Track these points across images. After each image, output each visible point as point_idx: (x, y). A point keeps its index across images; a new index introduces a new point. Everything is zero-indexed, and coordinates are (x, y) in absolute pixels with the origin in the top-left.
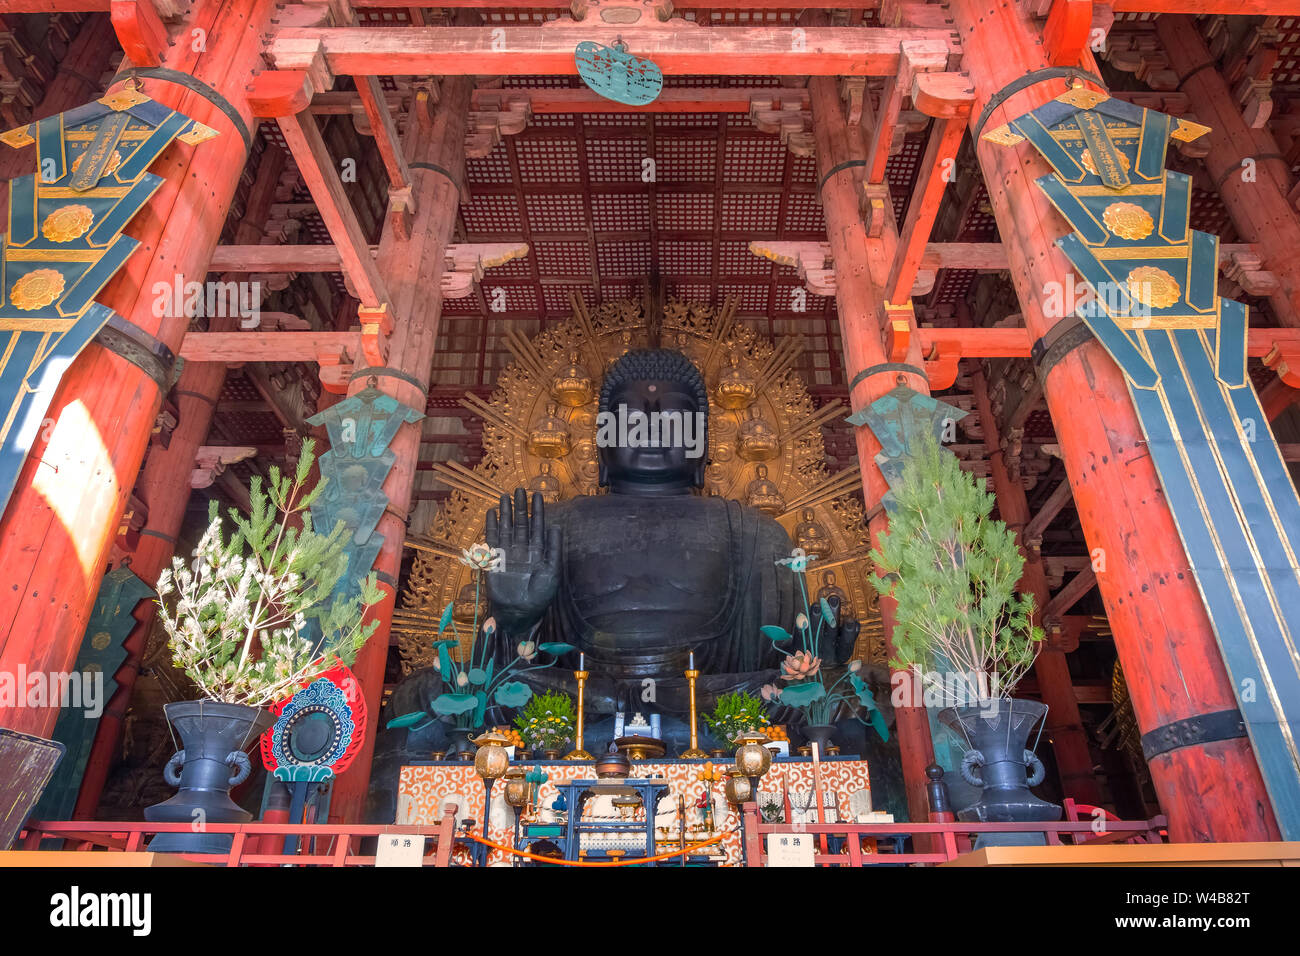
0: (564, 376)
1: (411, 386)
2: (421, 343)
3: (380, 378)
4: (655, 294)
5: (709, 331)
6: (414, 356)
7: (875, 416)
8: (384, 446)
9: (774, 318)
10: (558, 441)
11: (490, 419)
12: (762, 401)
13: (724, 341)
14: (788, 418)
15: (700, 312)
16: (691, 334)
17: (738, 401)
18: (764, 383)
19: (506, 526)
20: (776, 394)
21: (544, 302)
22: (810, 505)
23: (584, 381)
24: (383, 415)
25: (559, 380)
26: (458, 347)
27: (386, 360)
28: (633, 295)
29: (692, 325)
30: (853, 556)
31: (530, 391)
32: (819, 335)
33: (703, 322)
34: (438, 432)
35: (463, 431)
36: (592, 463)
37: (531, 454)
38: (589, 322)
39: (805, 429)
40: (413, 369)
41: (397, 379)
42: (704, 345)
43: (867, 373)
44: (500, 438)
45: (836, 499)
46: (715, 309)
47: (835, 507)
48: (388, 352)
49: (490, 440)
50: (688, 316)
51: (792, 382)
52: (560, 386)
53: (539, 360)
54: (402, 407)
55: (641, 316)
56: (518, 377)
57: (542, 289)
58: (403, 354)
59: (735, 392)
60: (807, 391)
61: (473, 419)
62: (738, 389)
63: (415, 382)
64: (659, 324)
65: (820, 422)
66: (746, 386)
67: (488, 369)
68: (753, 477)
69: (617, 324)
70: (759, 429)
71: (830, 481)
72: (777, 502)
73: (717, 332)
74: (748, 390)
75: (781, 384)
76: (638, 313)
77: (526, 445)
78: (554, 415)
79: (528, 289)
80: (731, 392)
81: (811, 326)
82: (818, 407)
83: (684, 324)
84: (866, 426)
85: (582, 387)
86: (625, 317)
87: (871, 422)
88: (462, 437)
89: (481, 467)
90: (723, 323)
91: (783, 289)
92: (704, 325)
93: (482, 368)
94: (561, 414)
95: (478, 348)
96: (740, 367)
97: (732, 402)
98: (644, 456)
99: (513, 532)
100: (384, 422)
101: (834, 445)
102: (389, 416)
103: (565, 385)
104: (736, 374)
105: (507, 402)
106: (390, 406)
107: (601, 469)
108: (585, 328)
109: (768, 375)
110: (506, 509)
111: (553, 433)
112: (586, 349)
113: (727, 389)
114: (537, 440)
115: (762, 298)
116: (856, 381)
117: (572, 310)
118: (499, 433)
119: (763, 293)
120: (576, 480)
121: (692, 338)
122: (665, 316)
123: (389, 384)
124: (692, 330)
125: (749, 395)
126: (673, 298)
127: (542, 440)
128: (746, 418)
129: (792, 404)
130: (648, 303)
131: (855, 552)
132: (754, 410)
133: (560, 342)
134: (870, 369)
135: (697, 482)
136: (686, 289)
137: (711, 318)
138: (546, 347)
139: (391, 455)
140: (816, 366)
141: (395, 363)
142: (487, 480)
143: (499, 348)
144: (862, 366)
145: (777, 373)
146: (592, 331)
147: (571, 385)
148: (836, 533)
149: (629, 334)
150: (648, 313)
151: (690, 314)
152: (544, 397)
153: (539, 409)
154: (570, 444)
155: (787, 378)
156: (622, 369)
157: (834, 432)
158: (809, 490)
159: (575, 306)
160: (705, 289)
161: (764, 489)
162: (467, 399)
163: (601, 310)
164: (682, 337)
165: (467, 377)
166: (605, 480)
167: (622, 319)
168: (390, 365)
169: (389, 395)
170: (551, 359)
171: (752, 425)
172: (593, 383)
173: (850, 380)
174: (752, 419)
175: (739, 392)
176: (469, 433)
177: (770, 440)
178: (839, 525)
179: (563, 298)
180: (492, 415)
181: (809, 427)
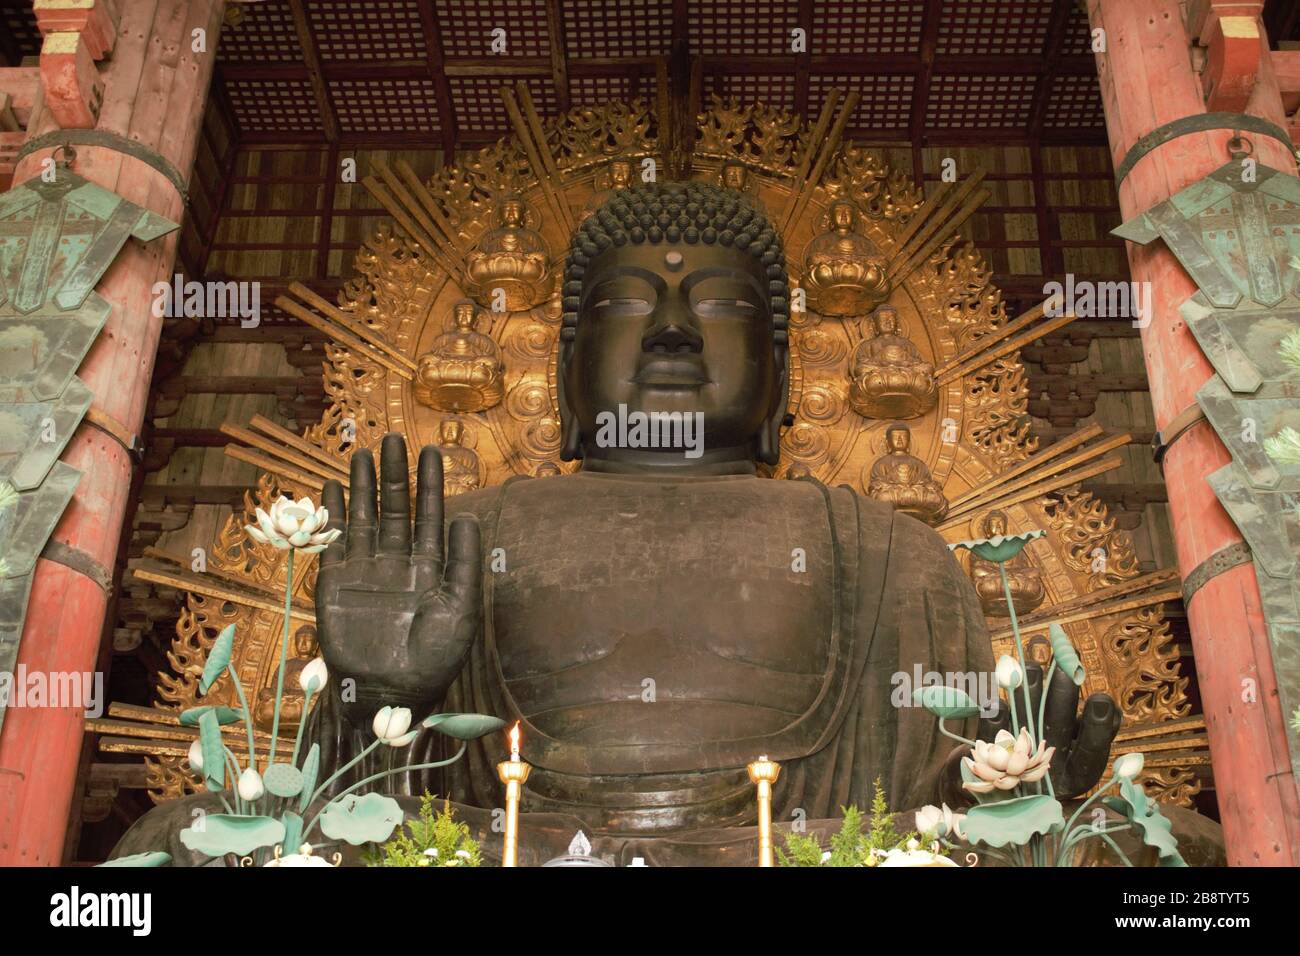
0: (493, 248)
1: (149, 171)
2: (173, 86)
3: (81, 151)
4: (680, 90)
5: (790, 163)
6: (157, 107)
7: (1181, 222)
8: (85, 286)
9: (924, 144)
10: (478, 375)
11: (340, 336)
12: (899, 300)
13: (820, 182)
14: (954, 333)
15: (770, 127)
16: (753, 168)
17: (849, 297)
18: (902, 266)
19: (362, 515)
20: (929, 287)
21: (455, 115)
22: (996, 507)
23: (533, 257)
24: (84, 224)
25: (481, 256)
26: (278, 204)
27: (96, 113)
28: (634, 95)
29: (756, 150)
30: (1088, 606)
31: (421, 281)
32: (1017, 177)
33: (778, 145)
34: (236, 372)
35: (286, 371)
36: (547, 421)
37: (422, 404)
38: (544, 146)
39: (989, 357)
40: (154, 134)
41: (117, 155)
42: (781, 190)
43: (1159, 137)
44: (358, 373)
45: (1050, 495)
46: (805, 120)
47: (1050, 510)
48: (99, 97)
49: (340, 377)
50: (748, 135)
51: (961, 264)
52: (483, 269)
53: (441, 221)
54: (128, 209)
55: (650, 134)
56: (398, 254)
57: (450, 87)
58: (134, 104)
59: (844, 279)
60: (992, 281)
61: (307, 348)
62: (849, 272)
63: (159, 164)
64: (690, 148)
65: (1020, 342)
66: (867, 268)
67: (338, 246)
68: (881, 452)
69: (601, 150)
70: (893, 354)
71: (1040, 459)
72: (930, 498)
73: (806, 165)
74: (870, 276)
75: (940, 268)
76: (641, 129)
77: (412, 386)
78: (470, 326)
79: (421, 88)
80: (836, 279)
81: (1000, 160)
82: (1013, 315)
83: (739, 148)
84: (1159, 244)
85: (528, 269)
86: (618, 136)
87: (1171, 235)
88: (285, 381)
89: (320, 430)
90: (819, 149)
91: (943, 84)
92: (780, 151)
93: (325, 245)
94: (484, 325)
95: (319, 205)
96: (853, 229)
97: (836, 301)
98: (654, 393)
99: (377, 528)
100: (88, 237)
101: (1045, 397)
102: (98, 224)
103: (493, 266)
104: (846, 246)
105: (373, 302)
106: (104, 208)
107: (564, 430)
108: (534, 157)
109: (913, 248)
110: (363, 480)
111: (469, 360)
112: (537, 198)
113: (826, 273)
114: (434, 374)
115: (900, 103)
116: (1134, 156)
117: (509, 122)
118: (357, 363)
119: (901, 93)
120: (514, 456)
121: (755, 177)
122: (699, 135)
123: (98, 162)
124: (754, 161)
125: (872, 285)
126: (715, 98)
127: (445, 373)
128: (867, 336)
129: (961, 306)
130: (665, 111)
131: (1090, 599)
132: (883, 315)
133: (485, 187)
134: (1166, 129)
135: (765, 448)
136: (743, 84)
137: (794, 138)
138: (455, 195)
139: (101, 305)
140: (1009, 238)
141: (115, 119)
142: (332, 455)
143: (362, 206)
144: (1146, 124)
145: (932, 245)
146: (548, 160)
147: (505, 266)
148: (1051, 563)
149: (625, 167)
150: (664, 130)
151: (752, 130)
152: (451, 294)
153: (441, 316)
154: (500, 386)
155: (951, 255)
156: (613, 220)
157: (1045, 371)
158: (996, 476)
159: (514, 113)
160: (783, 84)
161: (903, 473)
162: (295, 298)
163: (569, 124)
164: (735, 173)
165: (295, 262)
166: (573, 445)
167: (611, 141)
168: (102, 124)
169: (97, 185)
170: (466, 220)
171: (878, 345)
172: (550, 263)
173: (1118, 156)
174: (878, 333)
175: (852, 279)
176: (299, 373)
177: (916, 375)
178: (1058, 549)
179: (492, 105)
180: (345, 328)
181: (999, 352)
